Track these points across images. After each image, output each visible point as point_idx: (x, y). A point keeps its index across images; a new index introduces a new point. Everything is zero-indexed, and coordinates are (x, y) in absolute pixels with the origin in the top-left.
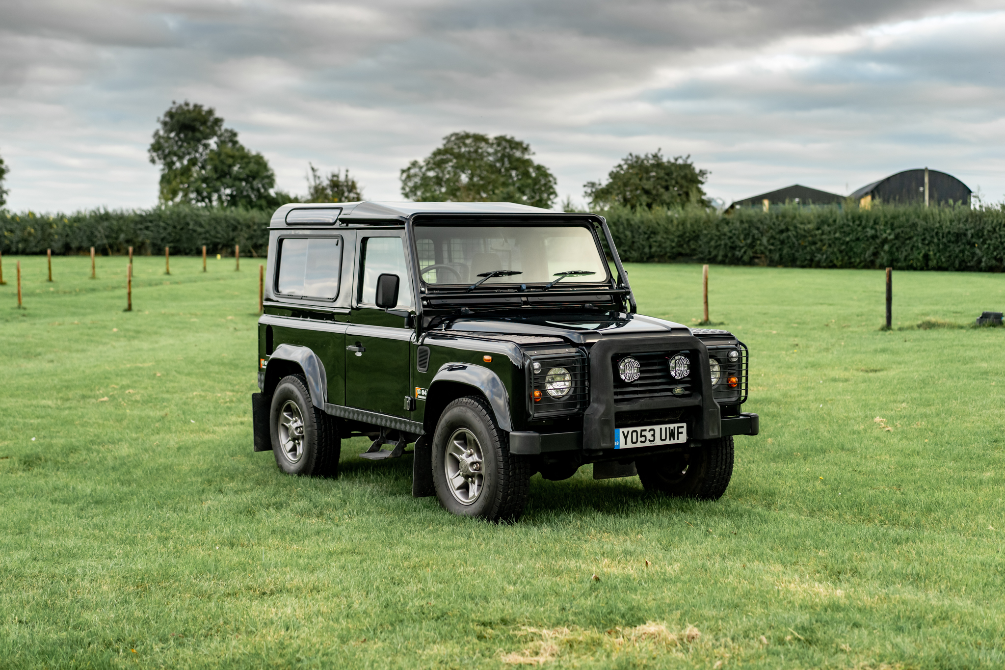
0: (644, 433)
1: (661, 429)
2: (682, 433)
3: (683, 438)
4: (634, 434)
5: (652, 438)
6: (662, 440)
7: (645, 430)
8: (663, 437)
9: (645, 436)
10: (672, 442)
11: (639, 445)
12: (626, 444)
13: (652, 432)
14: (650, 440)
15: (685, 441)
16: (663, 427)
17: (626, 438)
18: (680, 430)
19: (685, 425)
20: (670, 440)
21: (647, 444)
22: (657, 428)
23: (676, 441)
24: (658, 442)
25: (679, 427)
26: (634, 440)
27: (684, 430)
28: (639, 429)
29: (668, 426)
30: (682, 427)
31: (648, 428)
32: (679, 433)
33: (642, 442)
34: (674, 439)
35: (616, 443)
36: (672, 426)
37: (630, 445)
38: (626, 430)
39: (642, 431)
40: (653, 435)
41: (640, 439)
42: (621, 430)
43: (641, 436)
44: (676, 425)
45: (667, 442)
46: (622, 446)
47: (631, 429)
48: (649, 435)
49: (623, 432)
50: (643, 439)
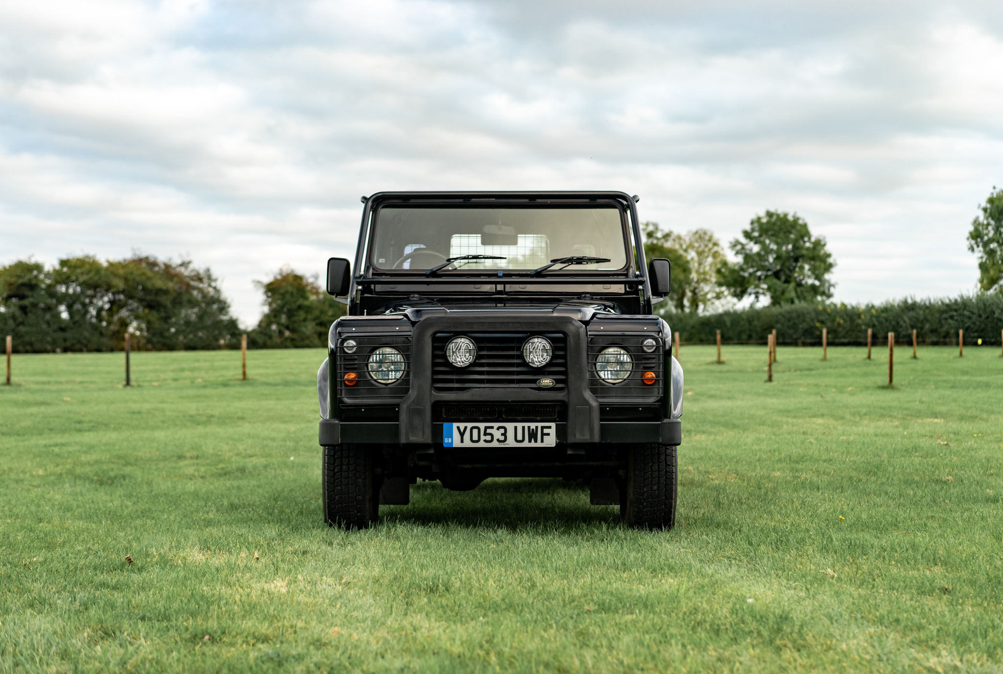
0: (489, 431)
1: (516, 428)
2: (548, 434)
3: (551, 441)
4: (475, 432)
5: (502, 438)
7: (492, 427)
8: (520, 437)
9: (492, 436)
10: (533, 444)
11: (482, 444)
12: (462, 441)
13: (502, 431)
14: (498, 440)
15: (554, 445)
16: (520, 425)
17: (462, 435)
18: (546, 431)
19: (553, 425)
20: (530, 441)
21: (495, 444)
22: (510, 426)
23: (539, 444)
24: (511, 443)
25: (543, 428)
26: (475, 438)
27: (553, 431)
28: (482, 426)
29: (526, 425)
32: (543, 434)
33: (485, 441)
34: (536, 441)
35: (447, 441)
36: (533, 425)
37: (467, 443)
38: (462, 425)
39: (486, 428)
40: (504, 434)
41: (483, 438)
42: (455, 425)
43: (486, 434)
44: (540, 425)
45: (526, 444)
46: (456, 442)
47: (470, 425)
48: (498, 434)
49: (458, 428)
50: (488, 438)
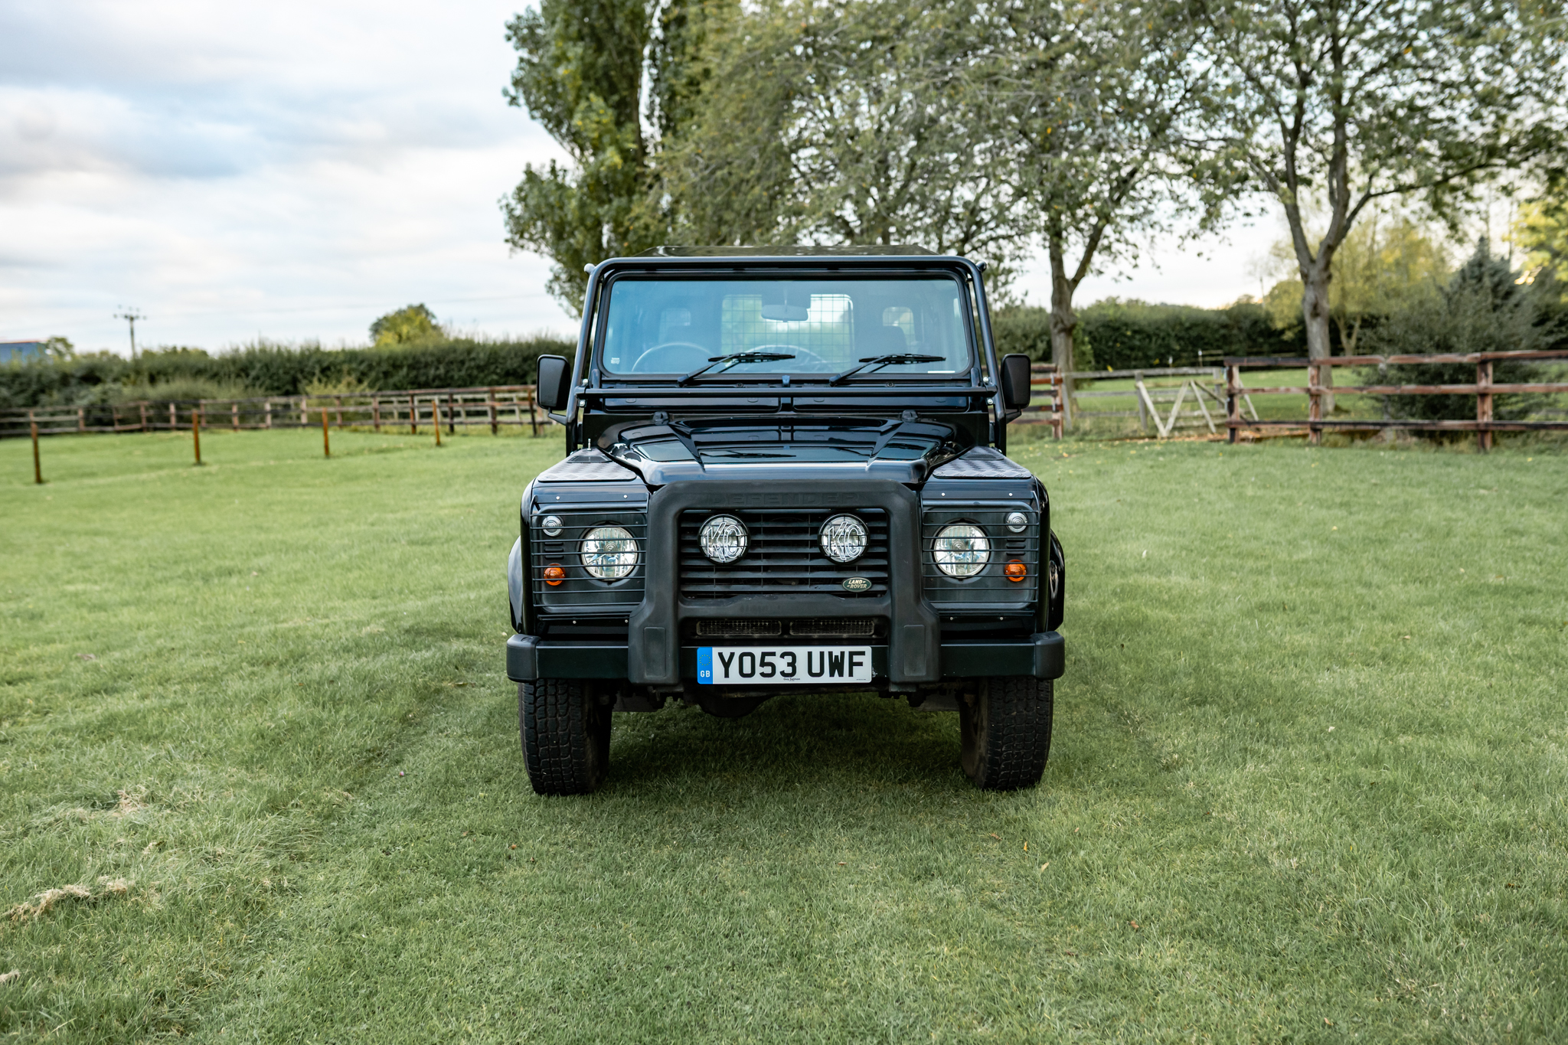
0: (768, 659)
1: (810, 654)
2: (860, 664)
3: (864, 674)
4: (747, 660)
5: (789, 670)
6: (812, 674)
7: (773, 654)
8: (816, 669)
9: (773, 666)
10: (836, 679)
11: (757, 680)
12: (727, 675)
13: (789, 659)
14: (783, 673)
15: (869, 680)
16: (816, 650)
17: (727, 665)
18: (856, 659)
19: (868, 649)
20: (832, 675)
21: (778, 679)
22: (801, 652)
23: (846, 679)
24: (803, 677)
25: (852, 654)
26: (747, 669)
27: (867, 660)
28: (757, 651)
29: (826, 649)
30: (863, 653)
31: (779, 650)
32: (852, 664)
33: (763, 675)
34: (841, 674)
35: (702, 675)
36: (836, 650)
37: (735, 678)
38: (726, 651)
39: (764, 655)
40: (792, 664)
41: (759, 669)
42: (716, 651)
43: (763, 664)
44: (847, 649)
45: (826, 679)
46: (718, 678)
47: (738, 650)
48: (782, 665)
49: (721, 655)
50: (768, 670)
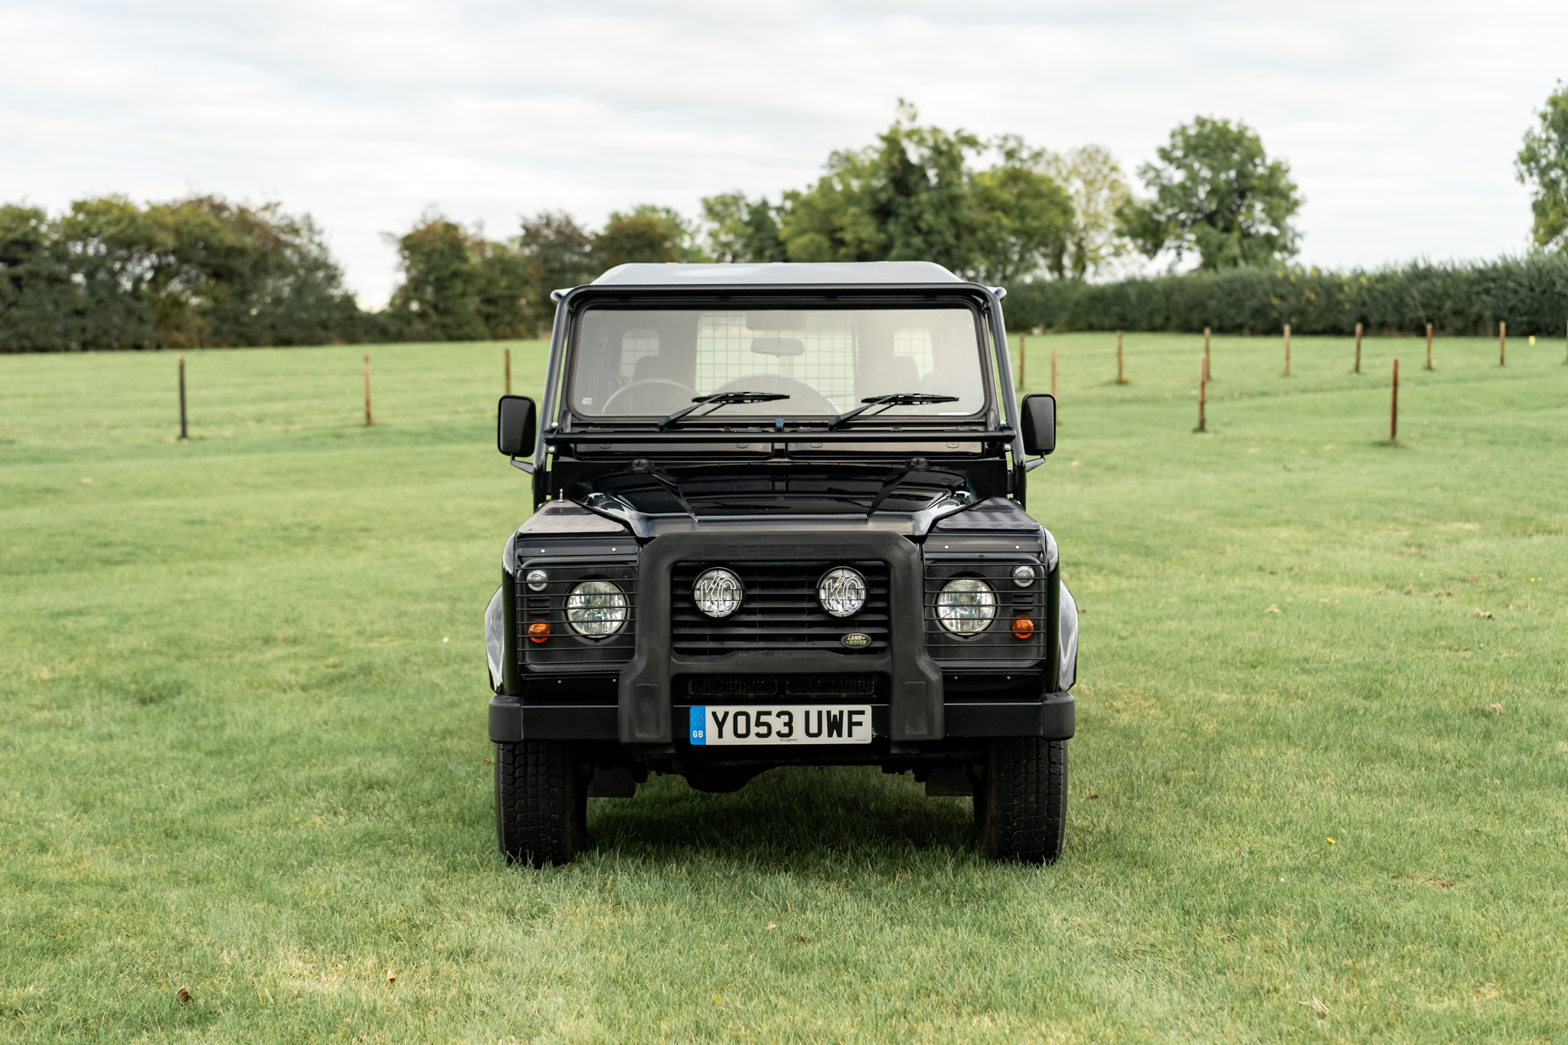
0: (763, 719)
1: (807, 713)
2: (860, 724)
3: (863, 734)
4: (742, 720)
5: (786, 730)
6: (810, 735)
8: (814, 729)
9: (769, 726)
10: (835, 740)
11: (752, 740)
12: (720, 736)
13: (786, 718)
14: (779, 734)
15: (869, 741)
16: (814, 709)
17: (720, 725)
18: (856, 718)
19: (868, 708)
20: (830, 735)
21: (774, 740)
22: (798, 711)
23: (845, 740)
24: (799, 738)
25: (851, 713)
26: (742, 730)
27: (867, 719)
28: (753, 710)
29: (824, 708)
30: (862, 713)
31: (775, 709)
32: (851, 724)
33: (758, 735)
34: (840, 735)
35: (695, 735)
36: (835, 709)
37: (729, 739)
38: (720, 710)
39: (759, 714)
40: (789, 724)
41: (754, 729)
42: (709, 710)
43: (758, 724)
45: (824, 739)
46: (712, 738)
47: (733, 710)
48: (778, 724)
49: (714, 714)
50: (763, 730)
